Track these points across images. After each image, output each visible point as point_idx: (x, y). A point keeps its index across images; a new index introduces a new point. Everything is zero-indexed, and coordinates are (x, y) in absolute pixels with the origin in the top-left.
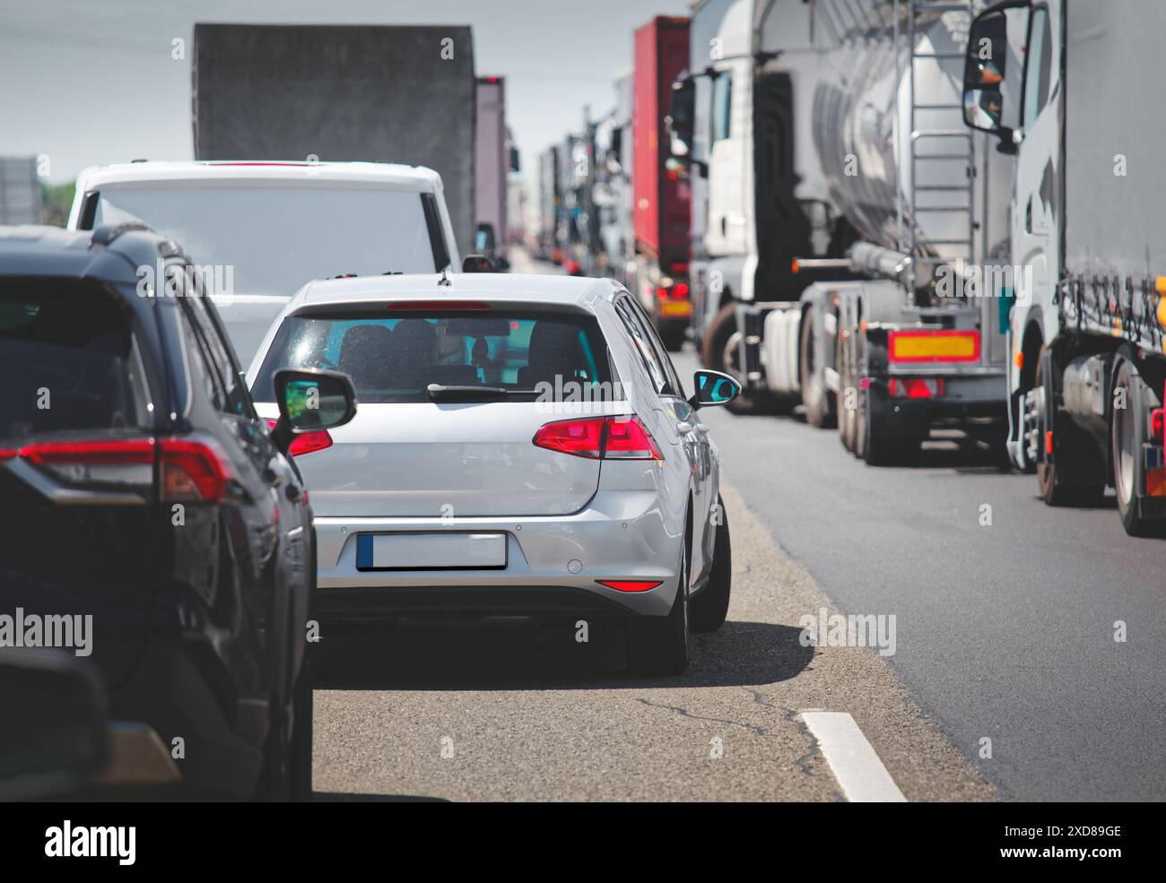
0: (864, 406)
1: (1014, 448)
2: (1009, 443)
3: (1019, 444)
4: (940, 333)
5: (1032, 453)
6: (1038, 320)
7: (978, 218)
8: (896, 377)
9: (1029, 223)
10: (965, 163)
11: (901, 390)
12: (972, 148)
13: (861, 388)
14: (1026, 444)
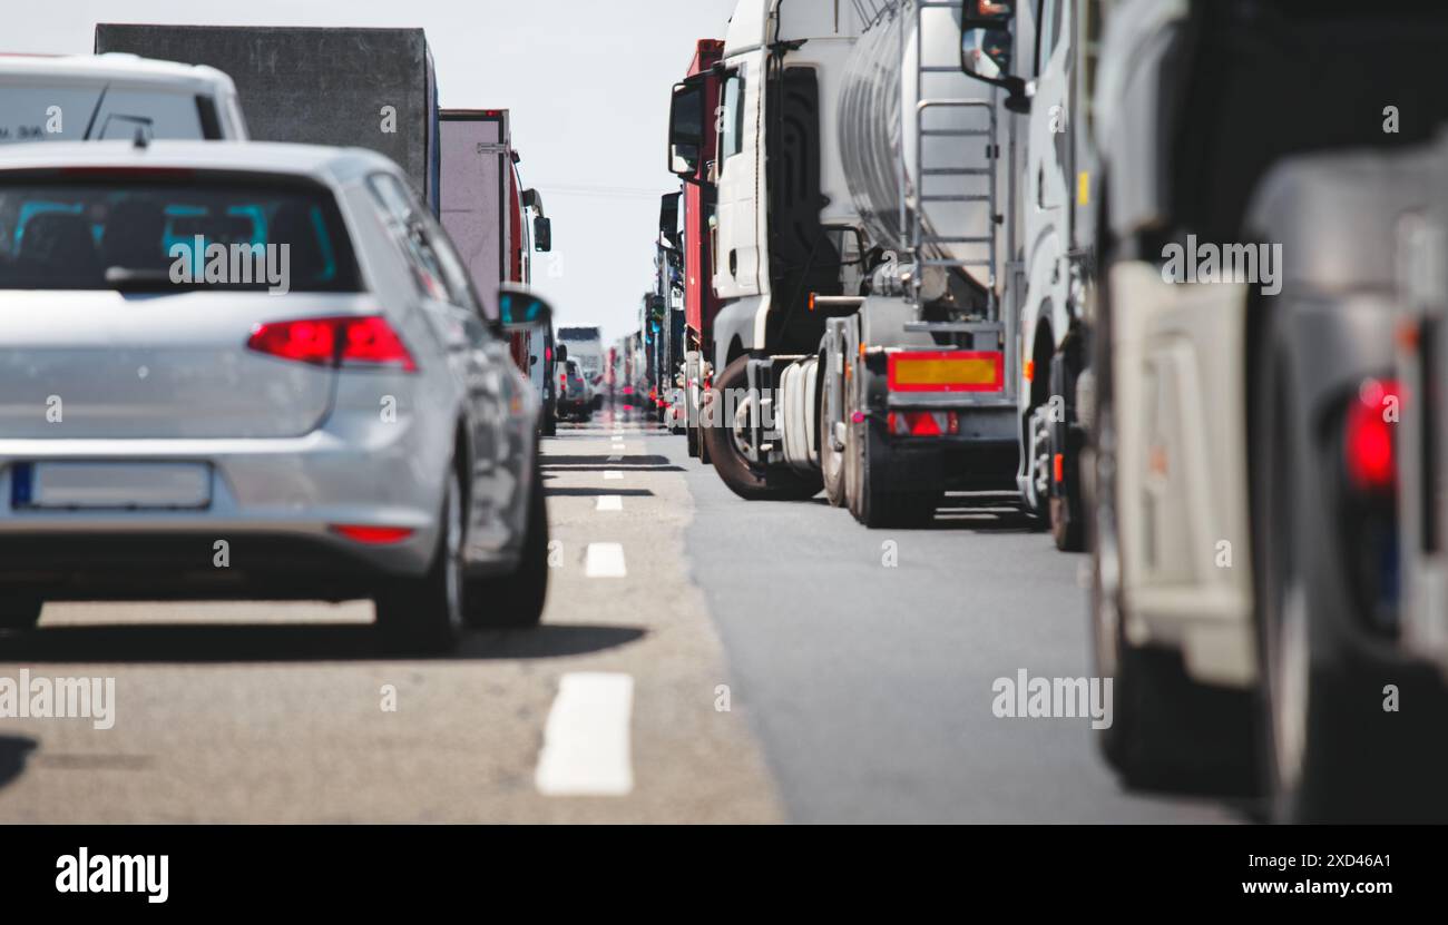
0: (864, 454)
1: (1025, 483)
2: (1020, 478)
3: (1030, 478)
4: (952, 355)
5: (1042, 486)
6: (1048, 316)
7: (1002, 209)
8: (895, 409)
9: (1040, 195)
10: (985, 141)
11: (901, 425)
12: (994, 121)
13: (861, 433)
14: (1037, 474)
